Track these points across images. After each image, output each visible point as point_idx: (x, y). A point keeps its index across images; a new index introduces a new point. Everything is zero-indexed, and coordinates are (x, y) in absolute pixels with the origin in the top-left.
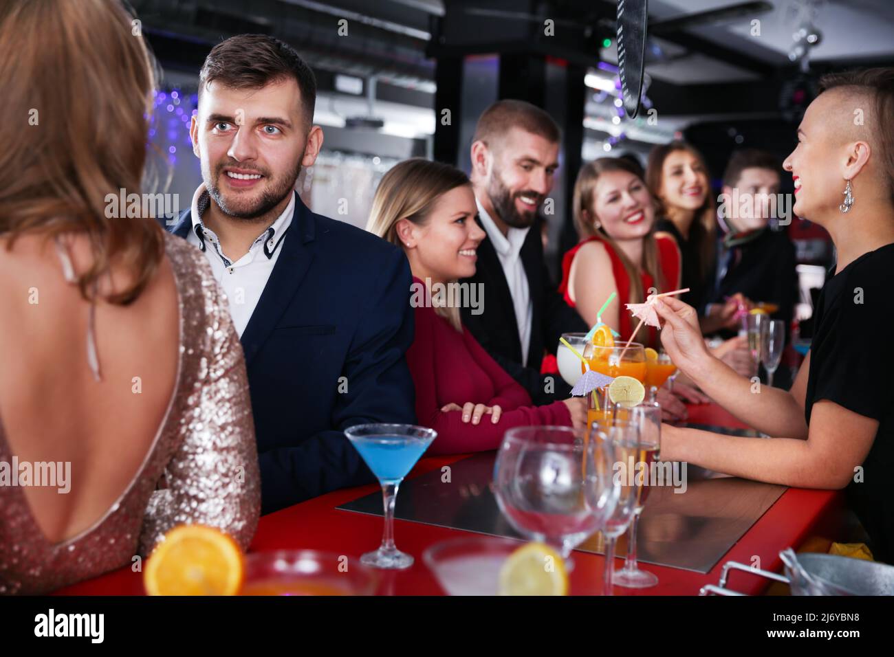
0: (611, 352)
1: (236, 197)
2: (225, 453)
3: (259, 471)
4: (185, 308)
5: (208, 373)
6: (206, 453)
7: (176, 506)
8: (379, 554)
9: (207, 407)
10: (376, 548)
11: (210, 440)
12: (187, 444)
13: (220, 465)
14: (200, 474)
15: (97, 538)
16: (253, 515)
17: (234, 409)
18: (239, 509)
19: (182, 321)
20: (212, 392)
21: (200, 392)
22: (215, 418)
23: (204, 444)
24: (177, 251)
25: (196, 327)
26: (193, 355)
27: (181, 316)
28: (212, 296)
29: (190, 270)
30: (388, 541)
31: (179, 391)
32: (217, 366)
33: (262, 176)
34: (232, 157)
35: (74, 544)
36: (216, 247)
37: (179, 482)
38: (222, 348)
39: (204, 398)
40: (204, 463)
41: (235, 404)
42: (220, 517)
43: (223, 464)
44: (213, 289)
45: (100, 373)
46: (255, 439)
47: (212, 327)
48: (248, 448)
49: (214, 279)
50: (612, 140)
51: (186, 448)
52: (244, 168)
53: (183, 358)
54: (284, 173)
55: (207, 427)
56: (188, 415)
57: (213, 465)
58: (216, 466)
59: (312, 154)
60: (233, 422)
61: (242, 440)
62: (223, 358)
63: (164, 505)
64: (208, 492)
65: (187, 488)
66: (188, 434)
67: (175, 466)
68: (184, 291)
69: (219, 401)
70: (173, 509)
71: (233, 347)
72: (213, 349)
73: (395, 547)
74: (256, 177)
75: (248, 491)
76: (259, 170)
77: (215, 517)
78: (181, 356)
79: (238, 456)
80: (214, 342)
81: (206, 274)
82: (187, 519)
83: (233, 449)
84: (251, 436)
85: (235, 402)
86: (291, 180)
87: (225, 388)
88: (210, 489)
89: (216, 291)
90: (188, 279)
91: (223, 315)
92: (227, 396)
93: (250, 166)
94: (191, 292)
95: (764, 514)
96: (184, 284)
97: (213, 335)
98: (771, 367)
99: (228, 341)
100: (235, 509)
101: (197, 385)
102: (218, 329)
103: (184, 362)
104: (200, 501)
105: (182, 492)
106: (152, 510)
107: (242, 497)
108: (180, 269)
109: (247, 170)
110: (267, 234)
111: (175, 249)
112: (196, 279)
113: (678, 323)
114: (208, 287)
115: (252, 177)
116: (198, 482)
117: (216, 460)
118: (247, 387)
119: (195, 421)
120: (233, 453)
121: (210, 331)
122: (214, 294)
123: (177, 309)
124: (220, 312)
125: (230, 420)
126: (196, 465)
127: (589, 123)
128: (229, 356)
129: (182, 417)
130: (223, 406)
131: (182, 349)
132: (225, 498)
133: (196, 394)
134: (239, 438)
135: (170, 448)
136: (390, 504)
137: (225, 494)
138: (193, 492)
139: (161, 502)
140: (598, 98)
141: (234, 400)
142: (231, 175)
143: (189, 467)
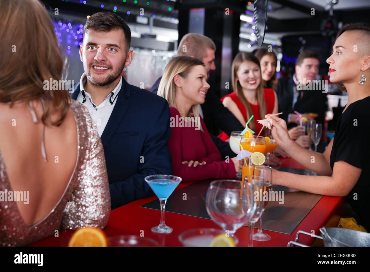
0: (252, 140)
1: (97, 77)
2: (96, 187)
3: (110, 194)
4: (80, 130)
5: (89, 156)
6: (88, 188)
7: (77, 209)
8: (159, 227)
9: (89, 170)
10: (158, 225)
11: (90, 183)
12: (81, 184)
13: (94, 192)
14: (86, 196)
15: (46, 223)
16: (108, 212)
17: (99, 170)
18: (102, 210)
19: (78, 136)
20: (91, 163)
21: (86, 164)
22: (92, 174)
23: (87, 184)
24: (75, 107)
25: (84, 138)
26: (83, 149)
27: (78, 134)
28: (90, 125)
29: (81, 115)
30: (162, 222)
31: (78, 164)
32: (92, 153)
33: (108, 68)
34: (96, 60)
35: (37, 226)
36: (90, 100)
37: (78, 199)
38: (94, 145)
39: (87, 166)
40: (88, 192)
41: (100, 168)
42: (95, 213)
43: (95, 192)
44: (90, 122)
45: (46, 159)
46: (108, 182)
47: (90, 137)
48: (105, 185)
49: (91, 118)
50: (251, 43)
51: (80, 186)
52: (101, 64)
53: (79, 151)
54: (118, 67)
55: (89, 177)
56: (81, 172)
57: (91, 192)
58: (92, 193)
59: (129, 61)
60: (99, 175)
61: (103, 182)
62: (95, 150)
63: (72, 208)
64: (90, 203)
65: (81, 202)
66: (81, 180)
67: (76, 193)
68: (79, 123)
69: (93, 167)
70: (76, 210)
71: (99, 145)
72: (91, 146)
73: (165, 224)
74: (106, 68)
75: (106, 203)
76: (107, 65)
77: (93, 214)
78: (78, 150)
79: (102, 189)
80: (91, 143)
81: (87, 116)
82: (81, 214)
83: (99, 186)
84: (107, 180)
85: (100, 167)
86: (120, 71)
87: (96, 162)
88: (90, 202)
89: (91, 123)
90: (80, 119)
91: (94, 132)
92: (97, 165)
93: (103, 64)
94: (82, 123)
95: (313, 207)
96: (79, 121)
97: (91, 141)
98: (317, 143)
99: (97, 143)
100: (100, 210)
101: (85, 161)
102: (93, 138)
103: (80, 152)
104: (87, 207)
105: (79, 203)
106: (67, 210)
107: (103, 205)
108: (77, 115)
109: (102, 65)
110: (111, 94)
111: (75, 106)
112: (84, 118)
113: (278, 127)
114: (88, 121)
115: (104, 68)
116: (86, 199)
117: (92, 191)
118: (105, 161)
119: (84, 175)
120: (99, 188)
121: (89, 139)
122: (91, 124)
123: (76, 131)
124: (93, 131)
125: (98, 175)
126: (85, 193)
127: (242, 36)
128: (97, 149)
129: (79, 173)
130: (95, 169)
131: (79, 147)
132: (96, 206)
133: (84, 165)
134: (102, 181)
135: (74, 185)
136: (163, 207)
137: (96, 204)
138: (83, 203)
139: (71, 207)
140: (246, 25)
141: (99, 166)
142: (95, 67)
143: (82, 193)
